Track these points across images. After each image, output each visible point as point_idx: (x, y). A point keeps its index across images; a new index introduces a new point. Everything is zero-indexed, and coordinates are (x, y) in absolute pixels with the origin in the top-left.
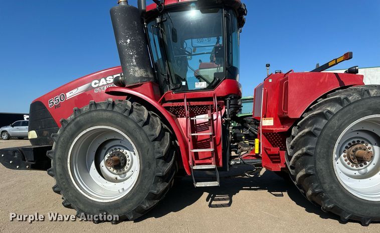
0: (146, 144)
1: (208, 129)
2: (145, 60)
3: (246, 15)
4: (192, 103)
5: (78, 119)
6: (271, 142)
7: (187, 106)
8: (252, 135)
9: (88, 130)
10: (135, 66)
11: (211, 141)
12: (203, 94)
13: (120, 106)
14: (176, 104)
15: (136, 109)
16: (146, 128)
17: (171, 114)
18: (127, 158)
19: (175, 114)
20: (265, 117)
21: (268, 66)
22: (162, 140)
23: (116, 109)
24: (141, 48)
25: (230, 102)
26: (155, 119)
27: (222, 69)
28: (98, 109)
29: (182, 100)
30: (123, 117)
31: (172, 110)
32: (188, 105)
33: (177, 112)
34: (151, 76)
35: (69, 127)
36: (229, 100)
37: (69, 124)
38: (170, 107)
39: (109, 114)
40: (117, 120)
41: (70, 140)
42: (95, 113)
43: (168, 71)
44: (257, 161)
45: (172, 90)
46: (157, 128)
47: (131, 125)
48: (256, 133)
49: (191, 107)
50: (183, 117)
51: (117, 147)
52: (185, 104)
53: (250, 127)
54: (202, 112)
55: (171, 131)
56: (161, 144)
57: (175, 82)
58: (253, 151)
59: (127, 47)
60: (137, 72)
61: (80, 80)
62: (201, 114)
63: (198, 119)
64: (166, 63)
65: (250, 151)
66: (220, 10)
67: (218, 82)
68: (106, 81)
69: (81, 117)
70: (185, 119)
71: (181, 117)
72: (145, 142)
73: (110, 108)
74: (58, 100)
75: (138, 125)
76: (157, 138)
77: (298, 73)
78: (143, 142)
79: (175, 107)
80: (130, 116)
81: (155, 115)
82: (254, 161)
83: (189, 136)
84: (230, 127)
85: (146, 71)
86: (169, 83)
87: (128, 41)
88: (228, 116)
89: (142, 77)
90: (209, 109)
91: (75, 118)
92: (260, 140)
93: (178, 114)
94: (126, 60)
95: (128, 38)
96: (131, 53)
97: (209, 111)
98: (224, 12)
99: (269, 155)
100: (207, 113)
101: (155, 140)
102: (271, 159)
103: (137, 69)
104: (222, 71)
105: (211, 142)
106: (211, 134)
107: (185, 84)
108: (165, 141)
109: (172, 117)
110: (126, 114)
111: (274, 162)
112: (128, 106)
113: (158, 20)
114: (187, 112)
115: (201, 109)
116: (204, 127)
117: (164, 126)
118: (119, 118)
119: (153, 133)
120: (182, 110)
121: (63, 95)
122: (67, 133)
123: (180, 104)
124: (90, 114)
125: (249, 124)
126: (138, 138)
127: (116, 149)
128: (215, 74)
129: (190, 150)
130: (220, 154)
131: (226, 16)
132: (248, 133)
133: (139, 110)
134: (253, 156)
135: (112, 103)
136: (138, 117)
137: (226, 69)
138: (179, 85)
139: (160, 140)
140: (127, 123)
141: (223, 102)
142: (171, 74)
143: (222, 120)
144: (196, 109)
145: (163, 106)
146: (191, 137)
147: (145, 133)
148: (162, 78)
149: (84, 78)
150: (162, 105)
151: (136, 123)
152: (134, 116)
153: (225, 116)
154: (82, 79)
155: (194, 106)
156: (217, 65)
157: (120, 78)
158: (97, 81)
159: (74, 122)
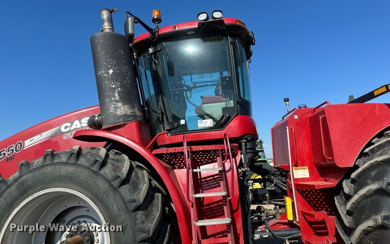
0: (123, 216)
1: (220, 186)
2: (131, 94)
3: (254, 44)
4: (195, 148)
5: (24, 178)
6: (309, 202)
7: (188, 152)
8: (279, 191)
9: (36, 195)
10: (117, 101)
11: (225, 205)
12: (210, 136)
13: (89, 157)
14: (171, 150)
15: (113, 159)
16: (125, 189)
17: (164, 164)
18: (95, 238)
19: (170, 164)
20: (296, 166)
21: (286, 100)
22: (150, 207)
23: (82, 160)
24: (127, 80)
25: (246, 145)
26: (140, 172)
27: (231, 103)
28: (55, 161)
29: (181, 144)
30: (91, 173)
31: (166, 159)
32: (189, 150)
33: (174, 161)
34: (138, 113)
35: (9, 191)
36: (245, 143)
37: (8, 187)
38: (164, 154)
39: (70, 169)
40: (82, 178)
41: (6, 212)
42: (49, 168)
43: (162, 107)
44: (292, 232)
45: (167, 130)
46: (141, 189)
47: (102, 185)
48: (284, 188)
49: (193, 152)
50: (182, 168)
51: (82, 220)
52: (185, 149)
53: (275, 180)
54: (208, 159)
55: (164, 191)
56: (147, 216)
57: (171, 120)
58: (284, 215)
59: (109, 79)
60: (119, 109)
61: (46, 123)
62: (207, 163)
63: (203, 170)
64: (160, 98)
65: (279, 216)
66: (225, 38)
67: (228, 120)
68: (81, 123)
69: (30, 175)
70: (185, 170)
71: (180, 168)
72: (122, 213)
73: (72, 161)
74: (13, 150)
75: (112, 186)
76: (141, 205)
77: (337, 105)
78: (117, 213)
79: (171, 154)
80: (102, 172)
81: (141, 167)
82: (288, 232)
83: (191, 199)
84: (250, 182)
85: (133, 108)
86: (163, 122)
87: (111, 71)
88: (245, 165)
89: (125, 116)
90: (218, 156)
91: (20, 177)
92: (292, 198)
93: (174, 164)
94: (106, 94)
95: (110, 68)
96: (114, 86)
97: (218, 158)
98: (230, 39)
99: (310, 223)
100: (216, 161)
101: (138, 208)
102: (314, 229)
103: (120, 104)
104: (232, 105)
105: (225, 207)
106: (224, 193)
107: (184, 123)
108: (154, 209)
109: (165, 168)
110: (95, 168)
111: (319, 234)
112: (100, 156)
113: (151, 50)
114: (188, 161)
115: (207, 156)
116: (213, 182)
117: (154, 183)
118: (84, 175)
119: (134, 197)
120: (181, 158)
121: (21, 143)
122: (3, 201)
123: (178, 149)
124: (42, 171)
125: (273, 175)
126: (111, 207)
127: (79, 223)
128: (224, 109)
129: (193, 222)
130: (239, 225)
131: (233, 44)
132: (273, 189)
133: (117, 161)
134: (285, 224)
135: (76, 152)
136: (113, 172)
137: (238, 103)
138: (176, 125)
139: (146, 208)
140: (95, 183)
141: (237, 145)
142: (165, 111)
143: (238, 171)
144: (199, 156)
145: (153, 153)
146: (194, 201)
147: (122, 197)
148: (155, 116)
149: (52, 121)
150: (151, 151)
151: (109, 182)
152: (107, 171)
153: (241, 165)
154: (50, 122)
155: (197, 152)
156: (225, 99)
157: (96, 118)
158: (68, 124)
159: (17, 183)
